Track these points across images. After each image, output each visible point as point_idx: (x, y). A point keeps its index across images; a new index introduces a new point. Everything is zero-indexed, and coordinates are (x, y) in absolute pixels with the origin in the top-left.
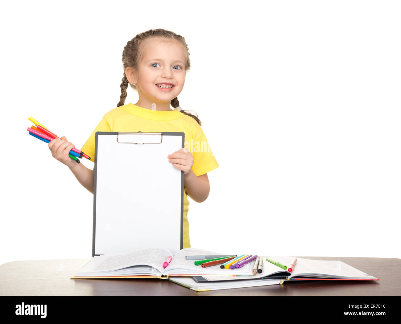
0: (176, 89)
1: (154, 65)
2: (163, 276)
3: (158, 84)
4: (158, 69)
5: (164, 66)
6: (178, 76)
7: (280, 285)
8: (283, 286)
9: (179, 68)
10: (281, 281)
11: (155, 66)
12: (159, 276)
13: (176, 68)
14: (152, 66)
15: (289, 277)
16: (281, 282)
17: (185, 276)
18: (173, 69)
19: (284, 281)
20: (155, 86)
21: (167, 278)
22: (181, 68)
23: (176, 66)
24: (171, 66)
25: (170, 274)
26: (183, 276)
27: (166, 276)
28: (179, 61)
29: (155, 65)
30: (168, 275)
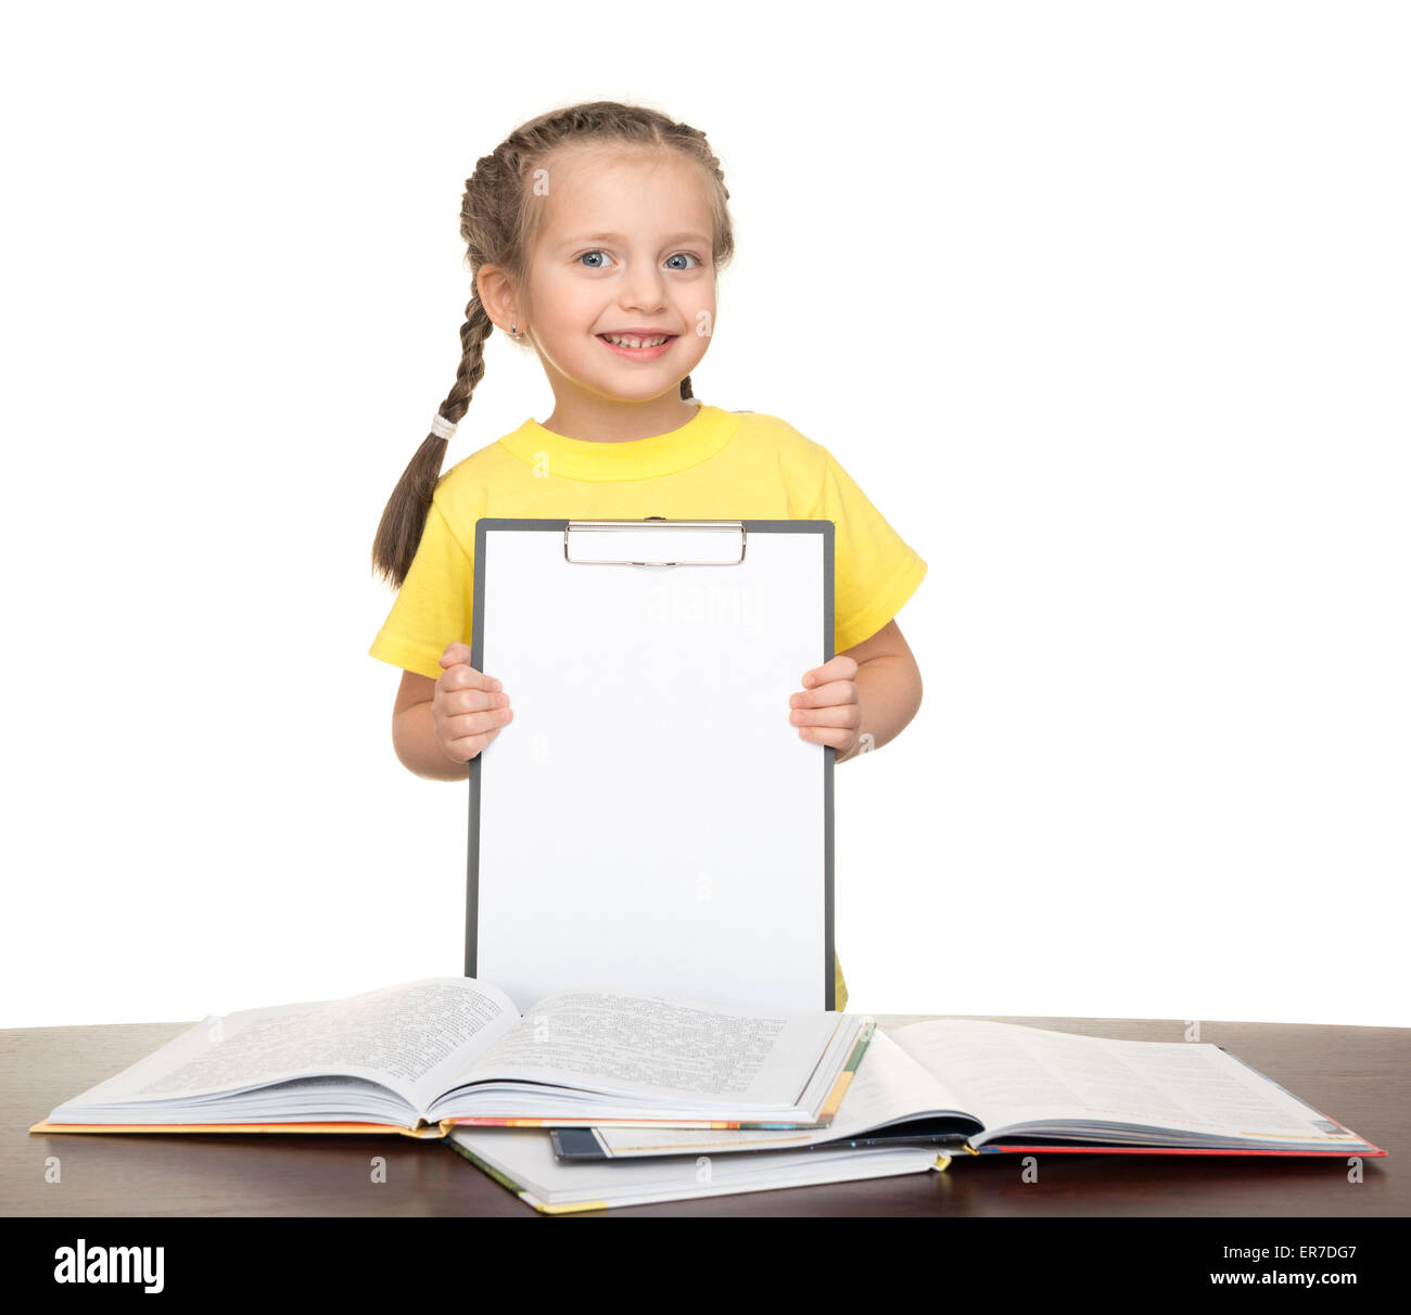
0: (684, 347)
1: (590, 258)
2: (424, 1125)
3: (610, 334)
4: (607, 275)
5: (629, 257)
6: (686, 294)
7: (936, 1176)
8: (946, 1179)
9: (690, 262)
10: (939, 1158)
11: (594, 261)
12: (406, 1124)
13: (676, 264)
14: (581, 261)
15: (976, 1141)
16: (937, 1160)
17: (519, 1124)
18: (665, 270)
19: (954, 1158)
20: (599, 343)
21: (442, 1133)
22: (698, 262)
23: (677, 256)
24: (658, 258)
25: (452, 1116)
26: (509, 1124)
27: (436, 1125)
28: (687, 238)
29: (594, 257)
30: (447, 1122)
